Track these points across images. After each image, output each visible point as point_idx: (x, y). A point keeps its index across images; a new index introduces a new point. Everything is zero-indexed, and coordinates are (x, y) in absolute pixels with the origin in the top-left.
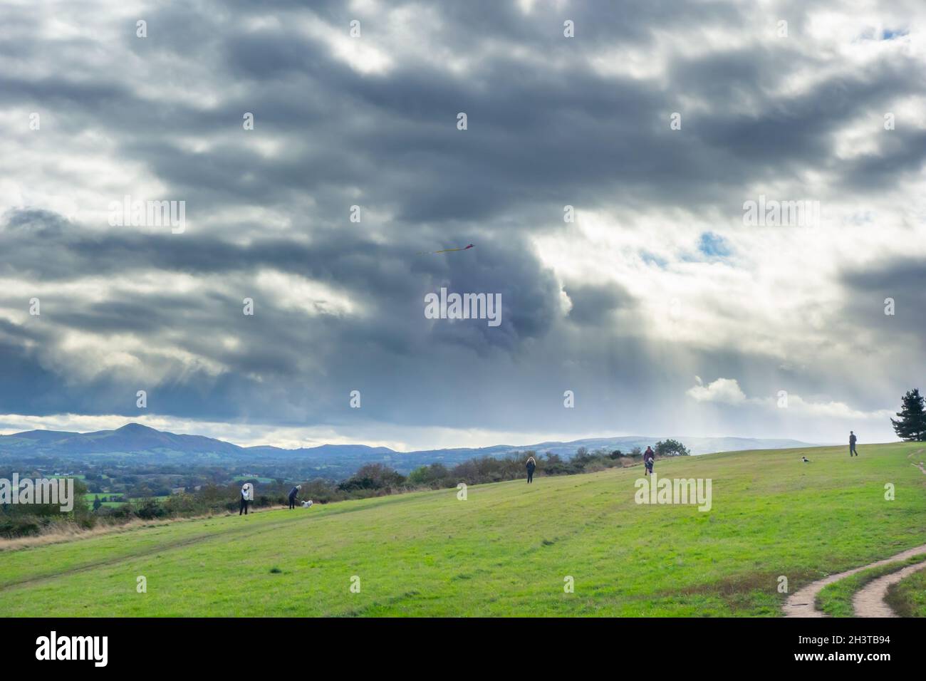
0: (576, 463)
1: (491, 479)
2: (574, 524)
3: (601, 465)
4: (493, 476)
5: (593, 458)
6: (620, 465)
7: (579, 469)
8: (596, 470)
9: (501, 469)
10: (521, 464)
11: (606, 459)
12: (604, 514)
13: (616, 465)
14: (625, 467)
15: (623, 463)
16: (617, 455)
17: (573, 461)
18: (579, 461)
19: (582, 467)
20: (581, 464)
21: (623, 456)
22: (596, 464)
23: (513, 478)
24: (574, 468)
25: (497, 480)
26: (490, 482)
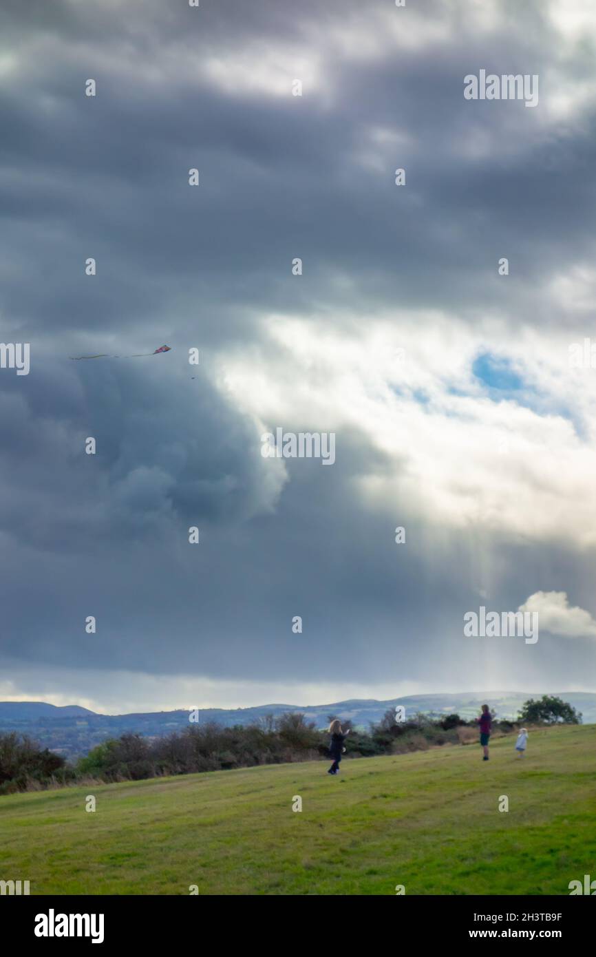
0: (379, 737)
1: (215, 763)
2: (286, 865)
3: (423, 740)
4: (220, 759)
5: (411, 727)
6: (456, 740)
7: (383, 747)
8: (413, 748)
9: (239, 746)
10: (278, 738)
11: (434, 730)
12: (354, 844)
13: (449, 741)
14: (464, 744)
15: (462, 737)
16: (452, 722)
17: (377, 732)
18: (387, 732)
19: (387, 743)
20: (386, 737)
21: (463, 723)
22: (416, 738)
23: (257, 762)
24: (373, 746)
25: (227, 766)
26: (214, 769)
